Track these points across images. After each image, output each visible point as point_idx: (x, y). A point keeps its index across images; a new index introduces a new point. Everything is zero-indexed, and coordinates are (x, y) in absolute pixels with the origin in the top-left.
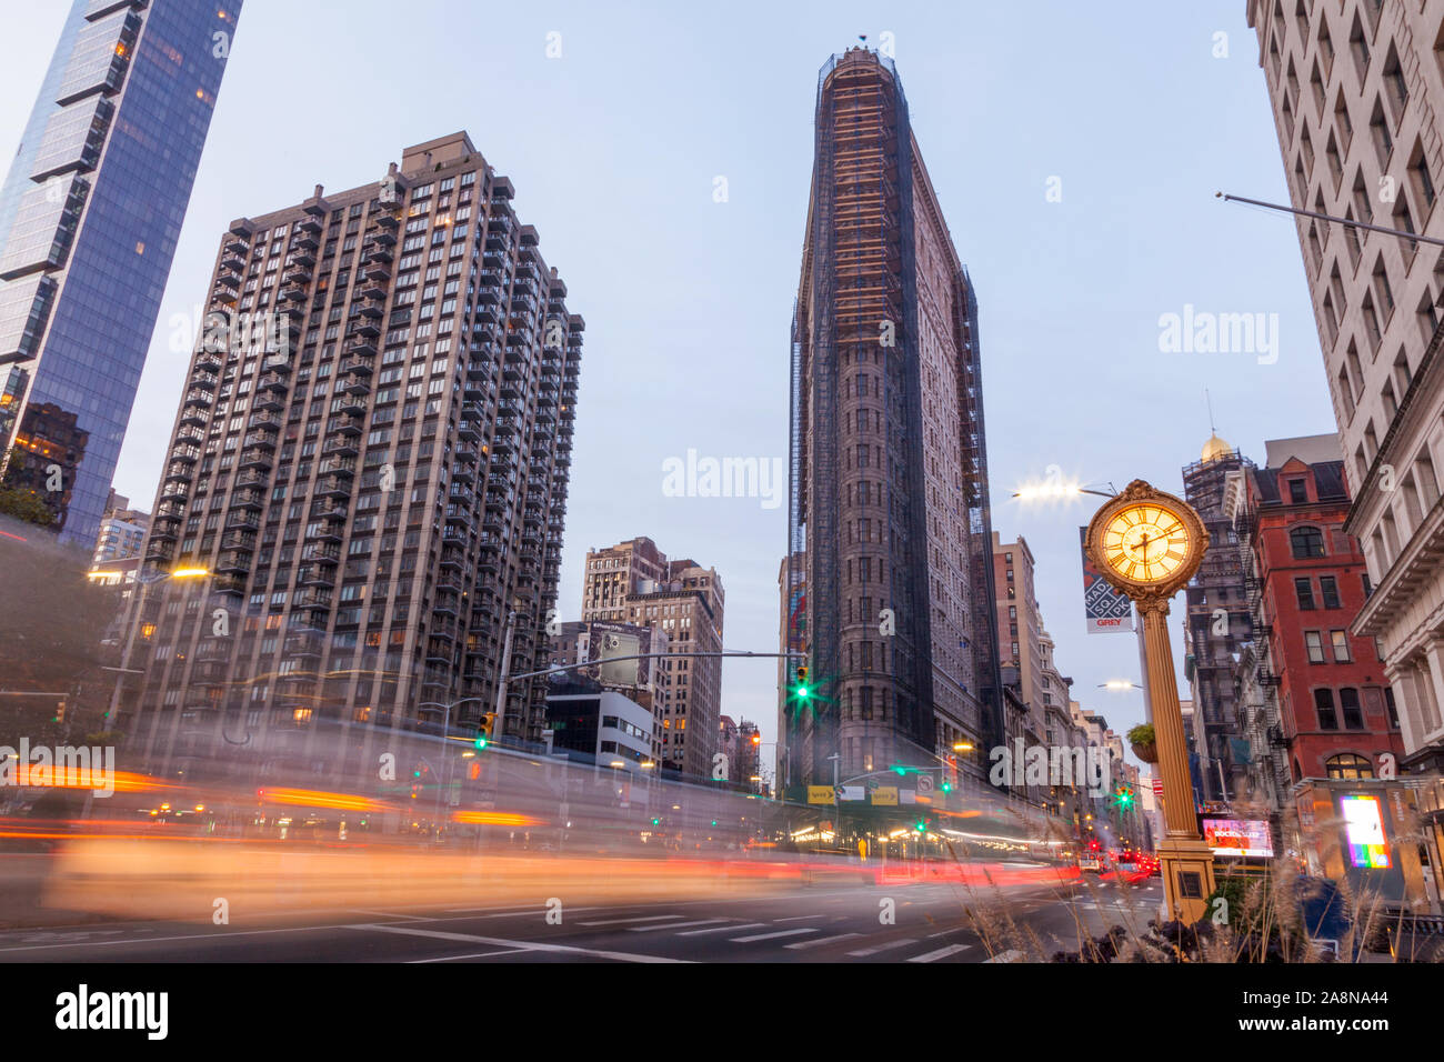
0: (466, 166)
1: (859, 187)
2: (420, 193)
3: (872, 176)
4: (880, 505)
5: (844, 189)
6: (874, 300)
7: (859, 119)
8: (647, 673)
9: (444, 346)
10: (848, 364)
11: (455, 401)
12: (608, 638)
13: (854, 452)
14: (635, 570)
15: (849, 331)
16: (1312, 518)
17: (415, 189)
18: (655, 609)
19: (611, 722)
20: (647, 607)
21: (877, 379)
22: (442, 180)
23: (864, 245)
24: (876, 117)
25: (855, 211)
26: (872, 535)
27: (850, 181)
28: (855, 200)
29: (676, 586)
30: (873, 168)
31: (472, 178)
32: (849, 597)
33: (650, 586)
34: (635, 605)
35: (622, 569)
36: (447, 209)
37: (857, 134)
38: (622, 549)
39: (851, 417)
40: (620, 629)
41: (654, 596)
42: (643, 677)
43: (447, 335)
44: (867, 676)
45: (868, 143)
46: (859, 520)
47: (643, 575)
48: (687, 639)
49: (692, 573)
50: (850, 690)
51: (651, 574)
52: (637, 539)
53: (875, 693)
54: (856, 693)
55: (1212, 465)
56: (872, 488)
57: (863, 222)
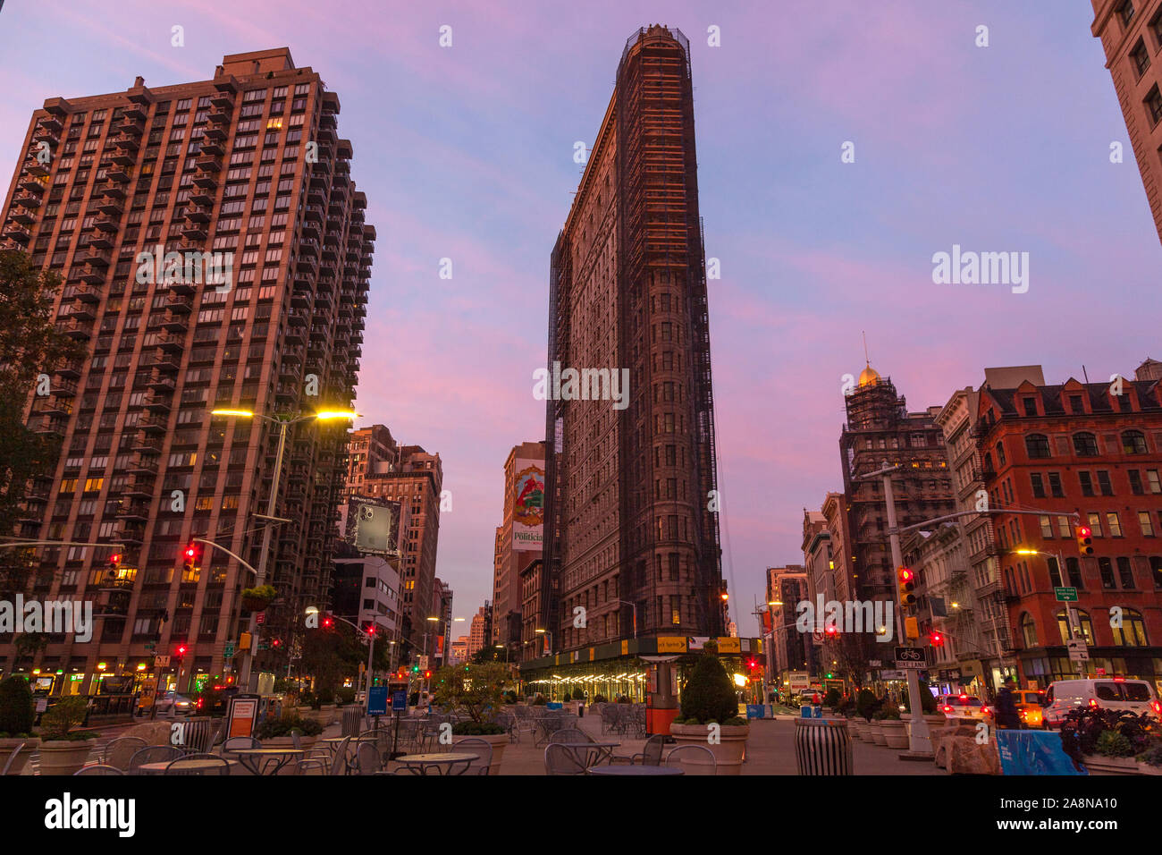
0: (298, 77)
1: (660, 139)
2: (252, 96)
3: (672, 131)
4: (681, 402)
5: (649, 140)
6: (674, 234)
7: (659, 84)
8: (396, 541)
9: (278, 237)
10: (653, 284)
11: (287, 288)
12: (364, 510)
13: (660, 357)
14: (373, 453)
15: (655, 256)
16: (1042, 428)
17: (246, 92)
18: (391, 486)
19: (372, 582)
20: (383, 484)
21: (677, 298)
22: (275, 88)
23: (667, 187)
24: (675, 84)
25: (660, 158)
26: (676, 427)
27: (654, 134)
28: (657, 149)
29: (407, 468)
30: (673, 125)
31: (306, 89)
32: (657, 478)
33: (385, 467)
34: (372, 482)
35: (361, 451)
36: (280, 114)
37: (660, 95)
38: (363, 434)
39: (657, 328)
40: (375, 502)
41: (389, 476)
42: (393, 544)
43: (281, 228)
44: (677, 544)
45: (669, 105)
46: (666, 414)
47: (379, 457)
48: (418, 512)
49: (420, 457)
50: (659, 555)
51: (386, 457)
52: (375, 427)
53: (681, 559)
54: (665, 558)
55: (867, 389)
56: (675, 388)
57: (665, 168)
